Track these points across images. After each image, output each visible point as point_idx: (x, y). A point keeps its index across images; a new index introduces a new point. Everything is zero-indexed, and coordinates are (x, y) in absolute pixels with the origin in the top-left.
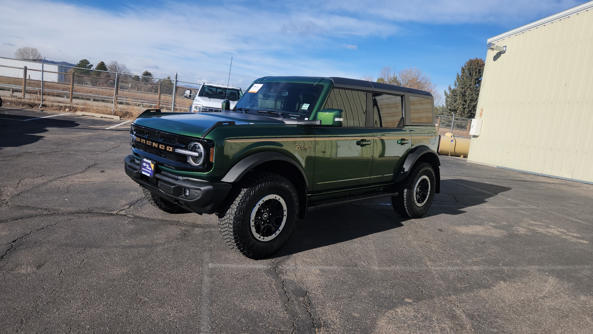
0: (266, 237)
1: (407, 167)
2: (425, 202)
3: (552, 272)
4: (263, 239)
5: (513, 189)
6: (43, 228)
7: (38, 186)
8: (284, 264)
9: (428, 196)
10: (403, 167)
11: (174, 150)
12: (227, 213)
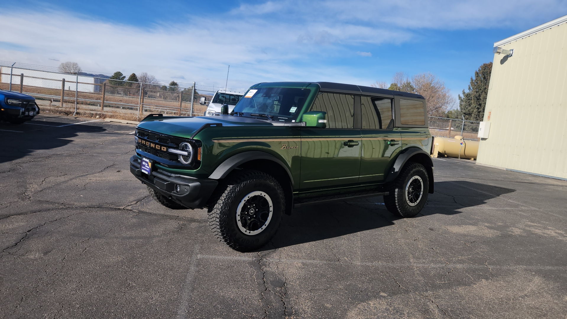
0: (252, 231)
1: (397, 167)
2: (418, 201)
3: (539, 272)
4: (250, 233)
5: (518, 191)
6: (57, 220)
7: (58, 184)
8: (269, 257)
9: (421, 196)
10: (394, 167)
12: (215, 207)
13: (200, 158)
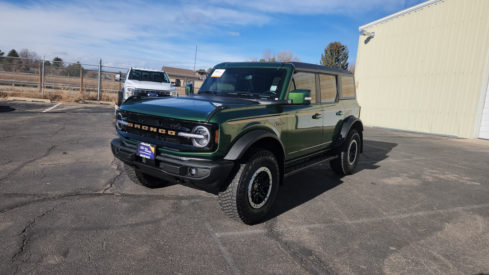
0: (258, 205)
1: (344, 134)
2: (354, 161)
3: (475, 211)
4: (257, 206)
5: (399, 145)
6: (44, 214)
7: (12, 173)
8: (276, 226)
9: (356, 156)
10: (341, 134)
11: (177, 134)
12: (229, 187)
13: (218, 140)
